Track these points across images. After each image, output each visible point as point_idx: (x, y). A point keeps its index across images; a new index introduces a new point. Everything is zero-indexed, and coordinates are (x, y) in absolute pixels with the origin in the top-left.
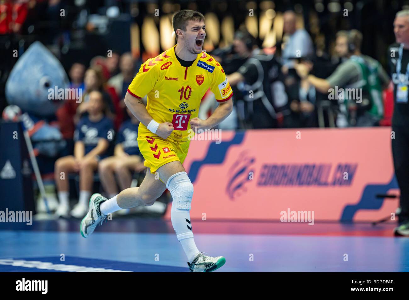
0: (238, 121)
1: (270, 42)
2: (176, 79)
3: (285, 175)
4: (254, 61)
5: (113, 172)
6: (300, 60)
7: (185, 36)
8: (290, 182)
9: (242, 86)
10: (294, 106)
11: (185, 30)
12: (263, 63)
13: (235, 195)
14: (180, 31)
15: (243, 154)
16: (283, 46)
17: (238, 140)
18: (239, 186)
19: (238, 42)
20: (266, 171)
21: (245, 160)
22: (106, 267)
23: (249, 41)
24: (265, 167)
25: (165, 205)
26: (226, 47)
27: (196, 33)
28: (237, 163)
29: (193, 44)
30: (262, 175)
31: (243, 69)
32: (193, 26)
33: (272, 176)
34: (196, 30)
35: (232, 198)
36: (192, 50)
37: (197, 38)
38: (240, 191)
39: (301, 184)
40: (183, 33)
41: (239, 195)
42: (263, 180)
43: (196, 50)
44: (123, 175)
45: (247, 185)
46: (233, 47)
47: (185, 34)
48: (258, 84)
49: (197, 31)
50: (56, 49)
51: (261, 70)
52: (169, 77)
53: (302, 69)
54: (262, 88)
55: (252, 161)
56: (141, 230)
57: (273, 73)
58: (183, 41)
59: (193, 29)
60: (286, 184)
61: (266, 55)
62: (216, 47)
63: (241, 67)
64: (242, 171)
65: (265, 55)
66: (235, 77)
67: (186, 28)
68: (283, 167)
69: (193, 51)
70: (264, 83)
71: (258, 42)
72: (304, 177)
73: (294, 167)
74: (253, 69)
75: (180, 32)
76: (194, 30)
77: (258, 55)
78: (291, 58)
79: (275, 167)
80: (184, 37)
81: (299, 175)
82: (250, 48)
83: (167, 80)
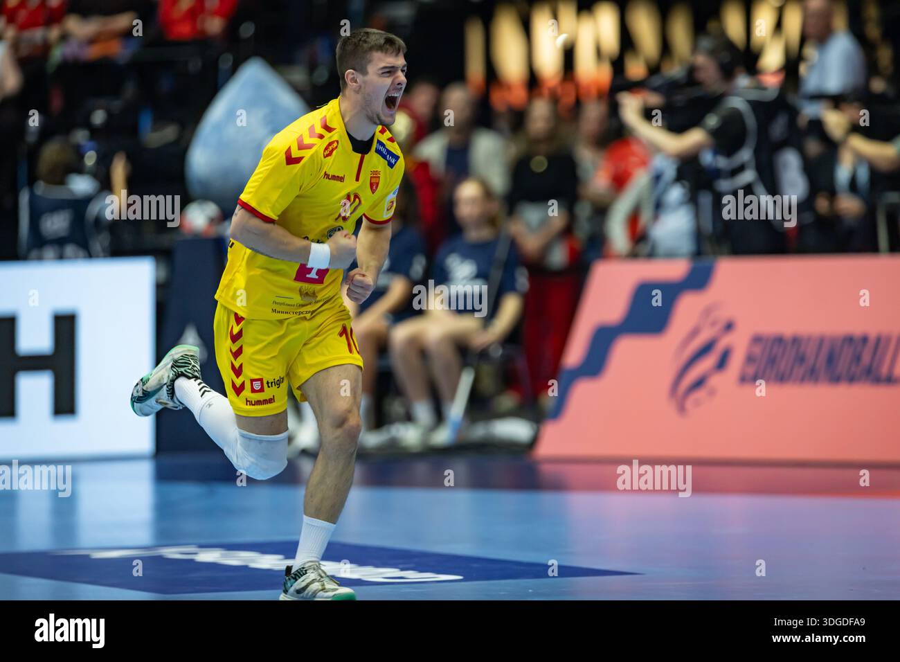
0: (699, 236)
1: (772, 58)
2: (341, 179)
3: (801, 359)
4: (737, 103)
5: (421, 351)
6: (837, 101)
7: (363, 86)
8: (812, 375)
9: (708, 158)
10: (822, 204)
11: (364, 72)
12: (756, 105)
13: (689, 403)
14: (353, 74)
15: (708, 311)
16: (803, 69)
17: (698, 279)
18: (699, 383)
19: (701, 60)
20: (757, 350)
21: (714, 324)
22: (401, 566)
23: (726, 57)
24: (757, 339)
25: (535, 426)
26: (674, 70)
27: (388, 81)
28: (695, 332)
29: (379, 105)
30: (750, 359)
31: (712, 121)
32: (383, 65)
33: (772, 361)
34: (388, 75)
35: (682, 409)
36: (375, 116)
37: (388, 91)
38: (700, 394)
39: (835, 379)
40: (360, 78)
41: (697, 404)
42: (751, 370)
43: (383, 118)
44: (443, 358)
45: (716, 380)
46: (692, 71)
47: (365, 82)
48: (746, 155)
49: (388, 77)
50: (299, 75)
51: (751, 122)
52: (331, 173)
53: (835, 121)
54: (753, 164)
55: (729, 327)
56: (480, 481)
57: (778, 128)
58: (359, 97)
59: (381, 72)
60: (802, 380)
61: (765, 89)
62: (654, 70)
63: (708, 115)
64: (706, 349)
65: (761, 87)
66: (695, 137)
67: (366, 68)
68: (796, 340)
69: (377, 119)
70: (757, 152)
71: (748, 58)
72: (842, 365)
73: (821, 340)
74: (735, 118)
75: (352, 76)
76: (383, 73)
77: (744, 88)
78: (819, 97)
79: (779, 340)
80: (360, 87)
81: (831, 360)
82: (728, 73)
83: (328, 180)
